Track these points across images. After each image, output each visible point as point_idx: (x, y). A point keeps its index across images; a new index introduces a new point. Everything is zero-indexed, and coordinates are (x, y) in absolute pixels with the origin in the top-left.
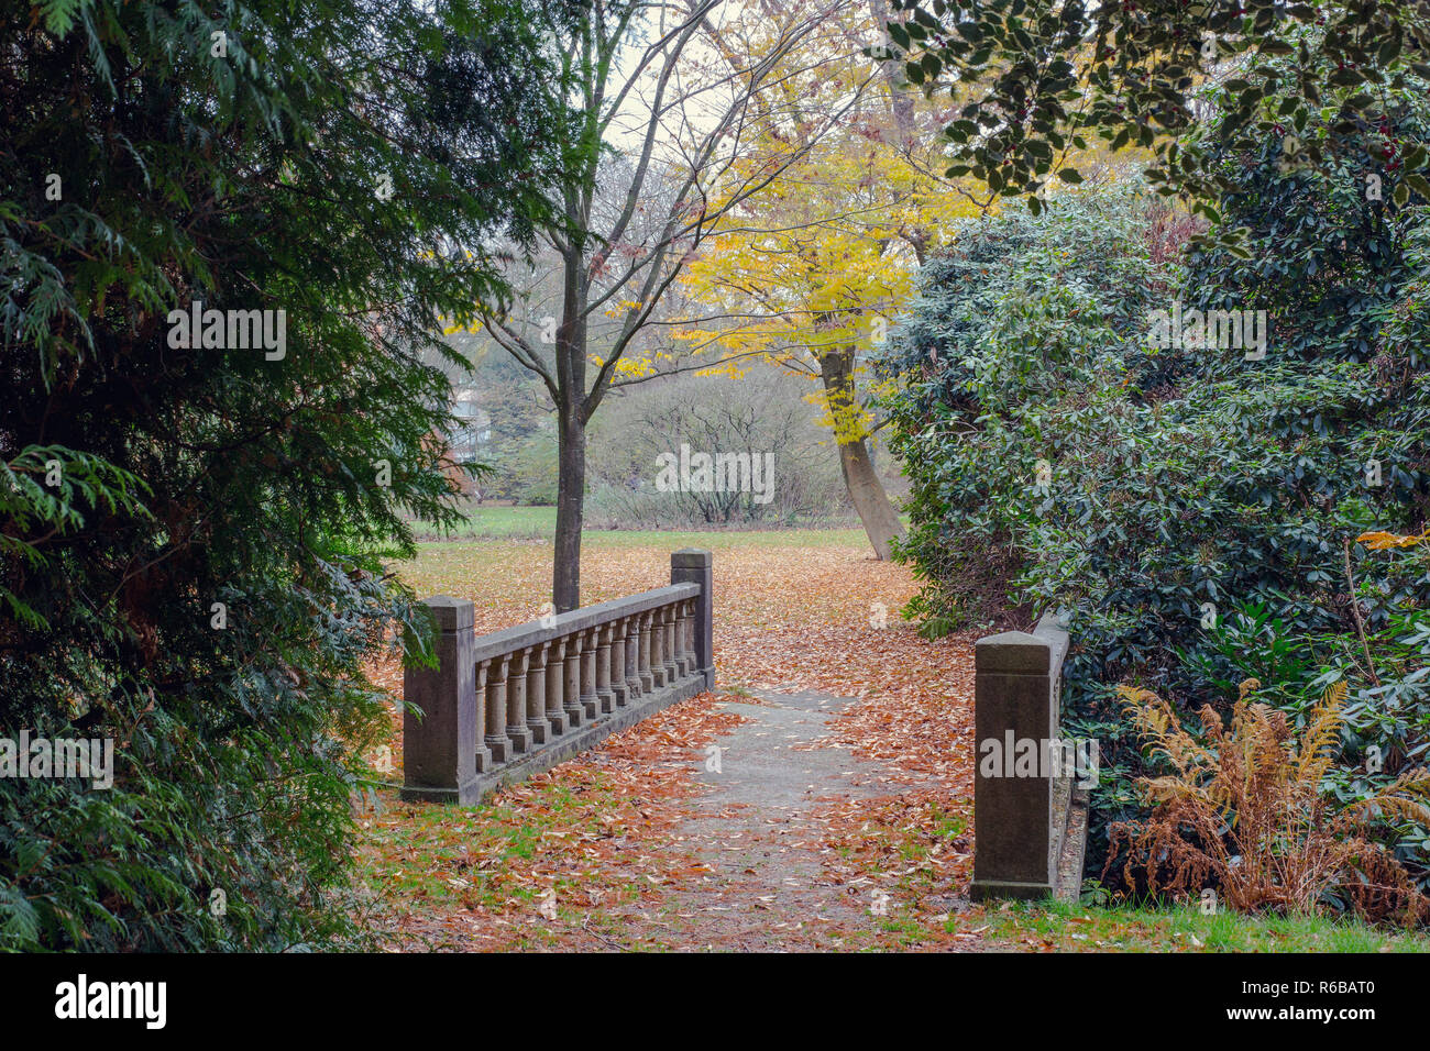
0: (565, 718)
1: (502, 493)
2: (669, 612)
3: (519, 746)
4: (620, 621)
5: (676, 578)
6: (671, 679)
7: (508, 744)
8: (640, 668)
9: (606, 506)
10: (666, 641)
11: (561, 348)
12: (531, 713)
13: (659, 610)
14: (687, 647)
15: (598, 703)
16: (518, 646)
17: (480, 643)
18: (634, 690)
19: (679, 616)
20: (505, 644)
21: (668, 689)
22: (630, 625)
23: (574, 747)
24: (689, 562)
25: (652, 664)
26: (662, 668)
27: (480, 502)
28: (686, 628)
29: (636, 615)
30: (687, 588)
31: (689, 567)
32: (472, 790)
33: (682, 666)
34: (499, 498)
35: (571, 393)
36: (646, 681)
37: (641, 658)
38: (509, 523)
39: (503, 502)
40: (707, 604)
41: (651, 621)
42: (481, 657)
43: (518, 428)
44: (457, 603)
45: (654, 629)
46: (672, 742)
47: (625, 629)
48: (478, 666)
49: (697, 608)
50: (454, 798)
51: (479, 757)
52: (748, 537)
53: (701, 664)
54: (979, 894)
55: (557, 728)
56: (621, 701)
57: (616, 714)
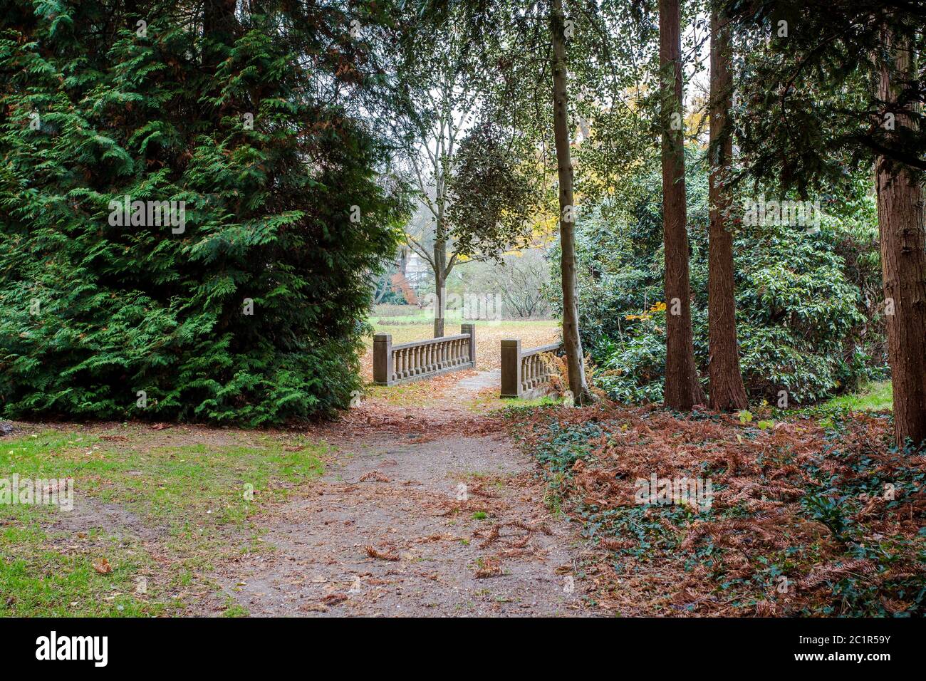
0: (420, 370)
2: (458, 342)
3: (406, 375)
4: (439, 344)
5: (463, 332)
6: (459, 363)
7: (402, 374)
8: (447, 359)
10: (457, 351)
12: (410, 367)
13: (454, 341)
14: (466, 354)
15: (432, 367)
16: (405, 347)
17: (393, 345)
18: (444, 365)
19: (462, 344)
21: (457, 366)
22: (443, 345)
23: (423, 378)
25: (452, 358)
26: (456, 360)
28: (465, 348)
29: (445, 342)
30: (466, 335)
31: (467, 328)
32: (391, 384)
33: (463, 360)
36: (449, 363)
37: (447, 356)
40: (473, 341)
41: (451, 344)
42: (394, 349)
45: (452, 347)
46: (453, 378)
47: (441, 346)
48: (393, 352)
49: (469, 342)
50: (386, 385)
51: (393, 376)
52: (536, 323)
53: (471, 360)
54: (501, 397)
55: (418, 372)
56: (440, 367)
57: (438, 371)
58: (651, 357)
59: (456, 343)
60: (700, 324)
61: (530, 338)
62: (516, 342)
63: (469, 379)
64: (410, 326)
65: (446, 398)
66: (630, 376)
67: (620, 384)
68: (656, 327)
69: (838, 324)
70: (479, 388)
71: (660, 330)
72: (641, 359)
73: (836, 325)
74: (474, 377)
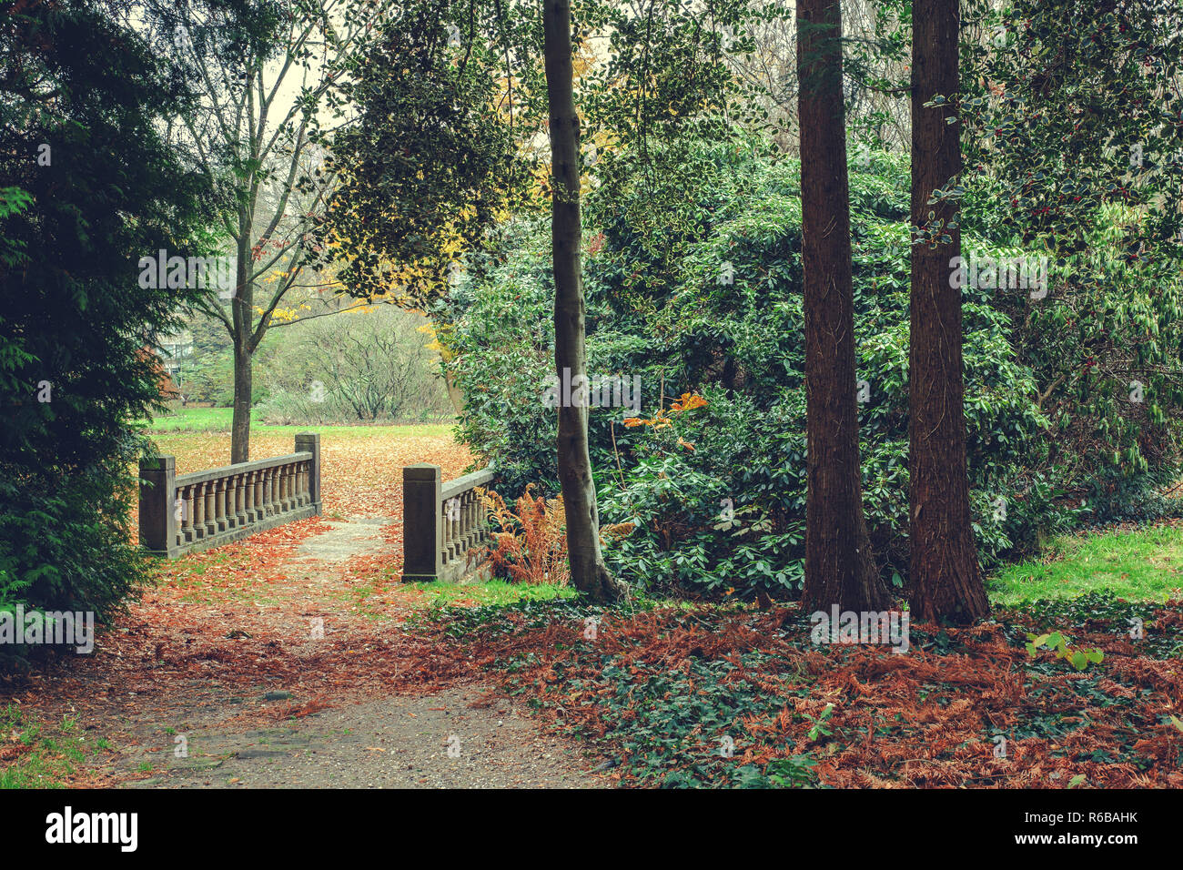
0: (227, 523)
1: (202, 397)
2: (292, 468)
3: (200, 534)
4: (260, 472)
5: (298, 449)
6: (293, 507)
7: (194, 533)
8: (273, 500)
9: (282, 407)
10: (290, 485)
11: (235, 303)
12: (207, 518)
13: (285, 467)
14: (304, 490)
15: (246, 517)
16: (199, 481)
17: (179, 477)
18: (268, 511)
19: (299, 471)
20: (192, 479)
21: (291, 513)
22: (266, 474)
23: (231, 537)
24: (306, 439)
25: (281, 497)
26: (287, 501)
27: (184, 404)
28: (303, 479)
29: (270, 468)
30: (305, 455)
31: (306, 442)
32: (174, 552)
33: (300, 500)
34: (200, 401)
35: (242, 332)
36: (276, 508)
37: (273, 494)
38: (207, 421)
39: (203, 404)
40: (317, 465)
41: (279, 472)
42: (179, 485)
43: (215, 345)
44: (166, 457)
45: (282, 477)
46: (287, 536)
47: (263, 476)
48: (178, 489)
49: (311, 466)
50: (167, 556)
51: (178, 537)
52: (388, 429)
53: (313, 500)
54: (405, 580)
55: (222, 527)
56: (260, 516)
57: (257, 523)
58: (681, 496)
59: (285, 470)
60: (764, 434)
61: (390, 456)
62: (433, 471)
63: (317, 538)
64: (173, 436)
65: (293, 583)
66: (640, 533)
67: (625, 548)
68: (681, 441)
69: (1012, 433)
70: (344, 558)
71: (689, 445)
72: (659, 500)
73: (1007, 435)
74: (326, 534)
